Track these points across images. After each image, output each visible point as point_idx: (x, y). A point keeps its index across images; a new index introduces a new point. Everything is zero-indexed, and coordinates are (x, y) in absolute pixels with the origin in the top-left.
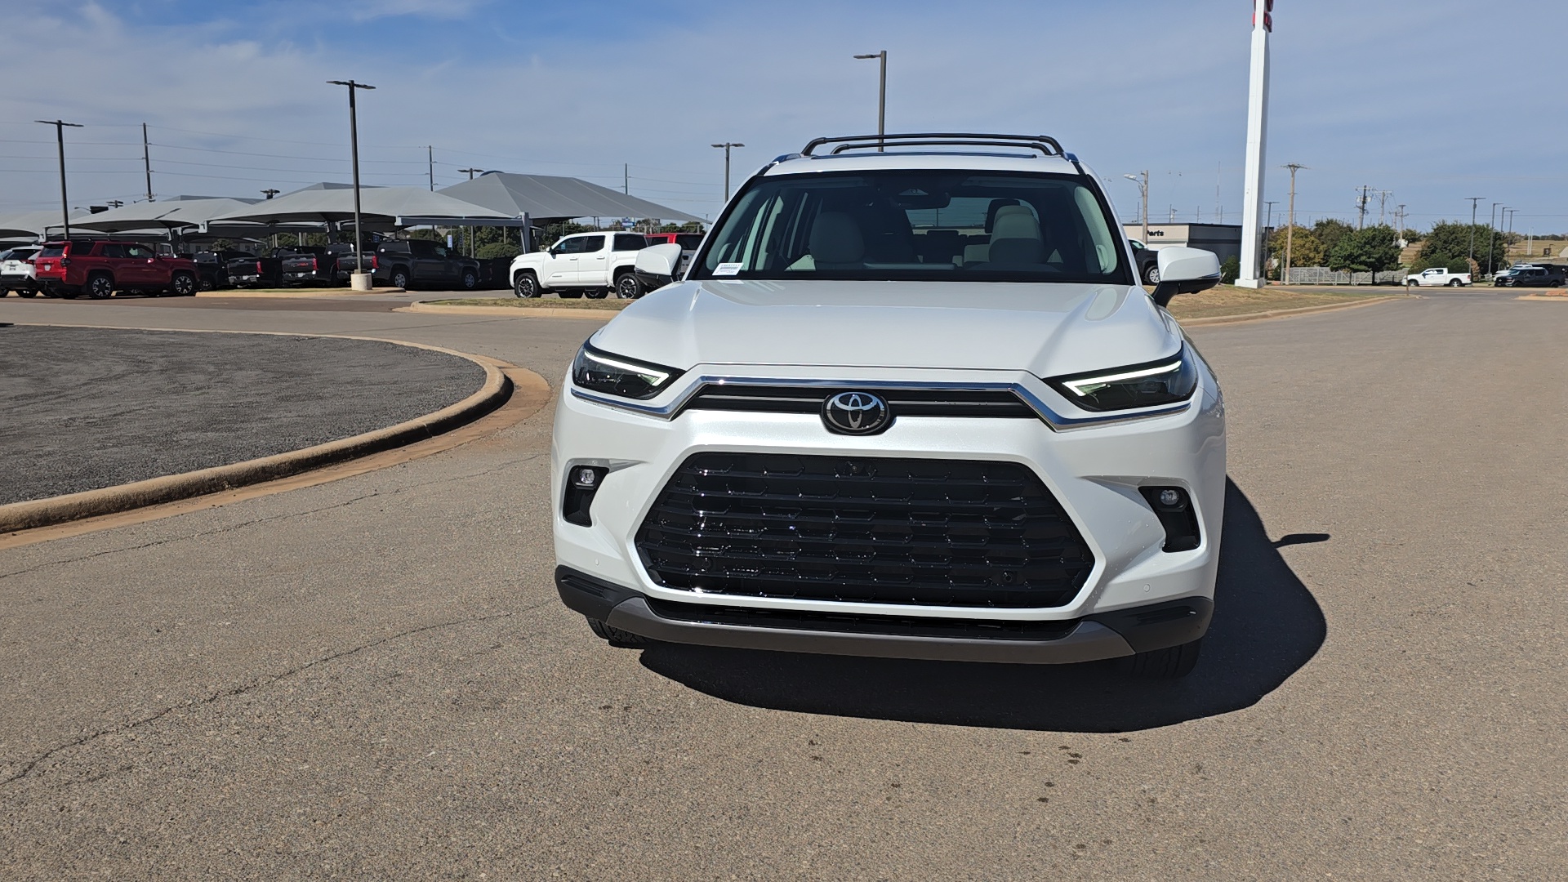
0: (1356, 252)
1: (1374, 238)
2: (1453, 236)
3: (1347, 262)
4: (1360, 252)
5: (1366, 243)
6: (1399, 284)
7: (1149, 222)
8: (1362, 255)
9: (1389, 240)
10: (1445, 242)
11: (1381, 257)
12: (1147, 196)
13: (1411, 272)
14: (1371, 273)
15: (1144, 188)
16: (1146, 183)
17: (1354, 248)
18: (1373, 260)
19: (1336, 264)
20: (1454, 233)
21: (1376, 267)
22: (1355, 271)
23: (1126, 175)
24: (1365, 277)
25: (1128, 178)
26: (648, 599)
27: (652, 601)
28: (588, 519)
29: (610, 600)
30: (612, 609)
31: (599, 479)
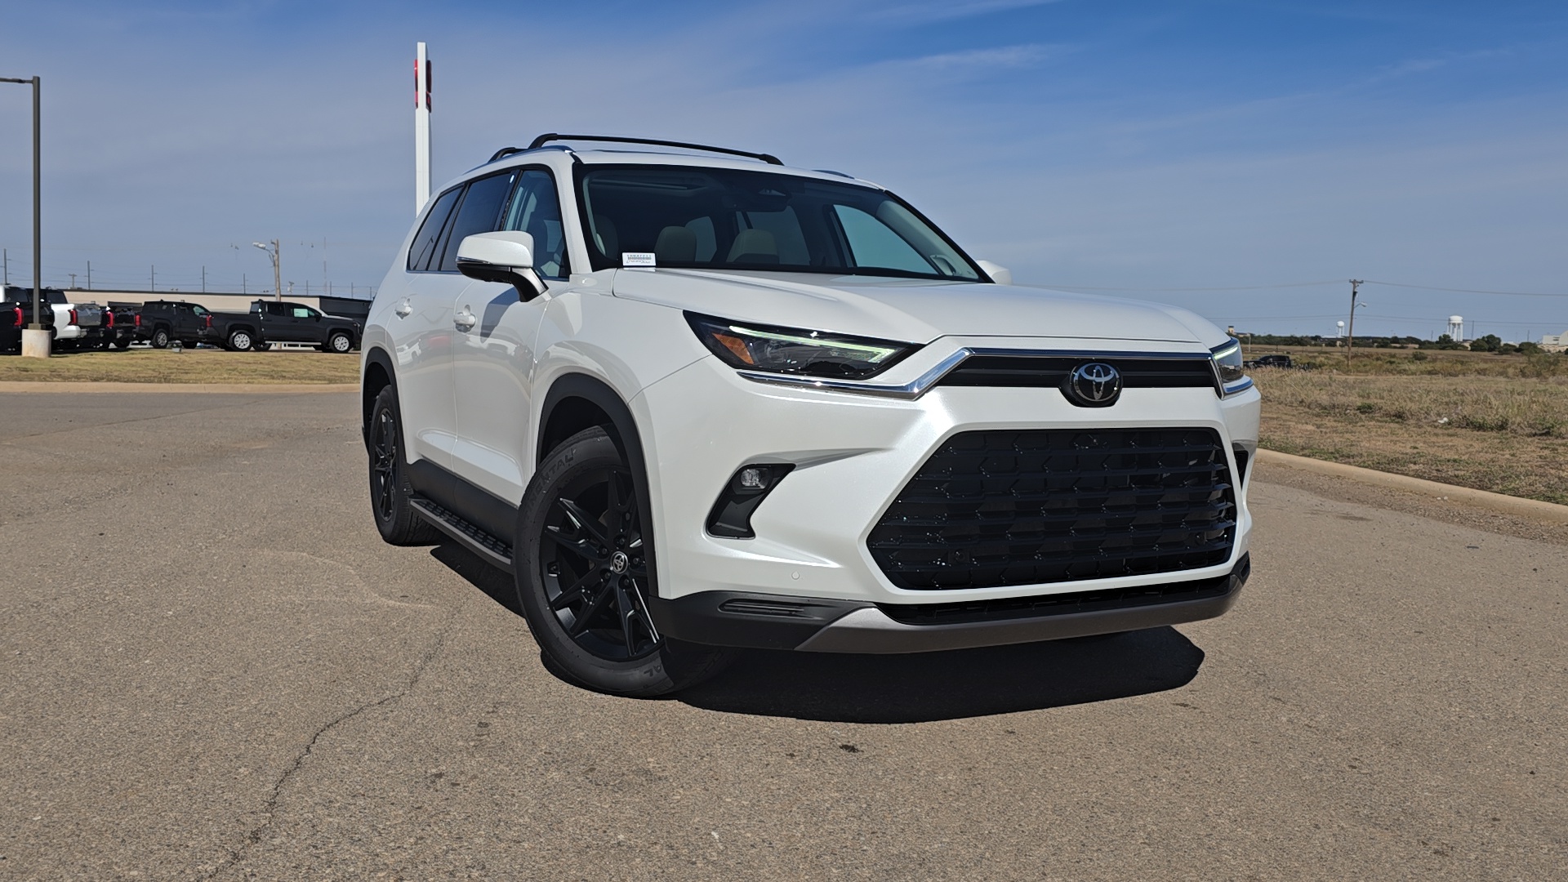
7: (282, 294)
12: (278, 266)
15: (276, 258)
16: (277, 252)
23: (256, 244)
25: (258, 246)
26: (886, 608)
27: (888, 609)
28: (746, 530)
29: (816, 617)
30: (822, 627)
31: (777, 479)
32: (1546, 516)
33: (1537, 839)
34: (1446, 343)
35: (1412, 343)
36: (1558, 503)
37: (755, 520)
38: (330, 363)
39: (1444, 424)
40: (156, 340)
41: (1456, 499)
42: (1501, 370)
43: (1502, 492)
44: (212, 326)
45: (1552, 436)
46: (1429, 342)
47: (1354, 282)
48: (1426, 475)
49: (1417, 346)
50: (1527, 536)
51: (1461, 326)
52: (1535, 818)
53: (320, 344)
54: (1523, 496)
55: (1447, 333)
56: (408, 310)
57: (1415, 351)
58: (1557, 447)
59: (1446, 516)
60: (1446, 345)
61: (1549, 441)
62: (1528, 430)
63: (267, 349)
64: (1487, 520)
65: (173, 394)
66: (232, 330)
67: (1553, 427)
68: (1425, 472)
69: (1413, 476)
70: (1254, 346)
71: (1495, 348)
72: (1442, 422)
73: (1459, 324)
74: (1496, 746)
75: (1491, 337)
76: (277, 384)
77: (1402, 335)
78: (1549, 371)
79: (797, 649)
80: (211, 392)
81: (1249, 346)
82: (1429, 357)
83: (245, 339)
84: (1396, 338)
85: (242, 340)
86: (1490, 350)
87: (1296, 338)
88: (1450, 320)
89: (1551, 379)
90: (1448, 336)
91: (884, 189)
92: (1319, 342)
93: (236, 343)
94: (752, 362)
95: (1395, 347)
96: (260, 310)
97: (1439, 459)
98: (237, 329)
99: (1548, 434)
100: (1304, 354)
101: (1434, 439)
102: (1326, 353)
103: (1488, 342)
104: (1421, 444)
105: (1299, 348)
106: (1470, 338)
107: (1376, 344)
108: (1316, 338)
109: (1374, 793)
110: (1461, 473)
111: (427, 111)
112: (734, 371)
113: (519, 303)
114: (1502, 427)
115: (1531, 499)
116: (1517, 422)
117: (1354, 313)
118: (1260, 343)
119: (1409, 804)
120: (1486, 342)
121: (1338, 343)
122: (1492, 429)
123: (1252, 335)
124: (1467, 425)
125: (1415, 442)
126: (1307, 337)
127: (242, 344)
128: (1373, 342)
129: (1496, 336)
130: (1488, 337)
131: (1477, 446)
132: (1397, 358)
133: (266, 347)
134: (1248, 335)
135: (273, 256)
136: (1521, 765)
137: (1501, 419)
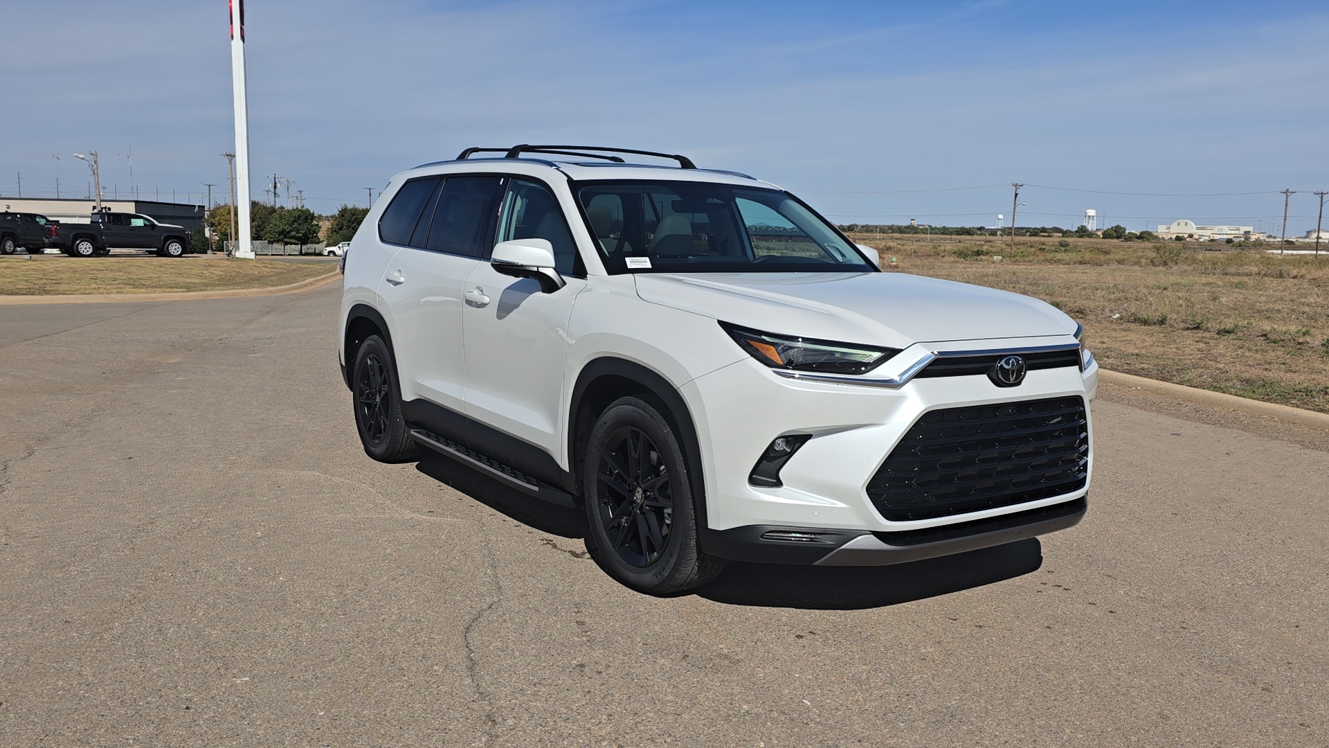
0: (288, 228)
1: (299, 216)
2: (355, 217)
3: (282, 236)
4: (290, 228)
5: (294, 221)
6: (320, 254)
8: (292, 231)
9: (310, 219)
10: (349, 221)
11: (306, 233)
12: (97, 175)
13: (328, 245)
14: (299, 246)
15: (95, 167)
16: (96, 162)
17: (285, 225)
18: (301, 235)
19: (272, 238)
20: (355, 214)
21: (304, 241)
22: (287, 244)
23: (76, 155)
24: (295, 248)
26: (877, 534)
27: (880, 535)
28: (775, 481)
29: (829, 541)
30: (834, 549)
31: (797, 445)
32: (1218, 403)
33: (1321, 676)
34: (1083, 232)
35: (1057, 232)
36: (1224, 393)
37: (783, 474)
38: (172, 268)
39: (1117, 318)
40: (4, 247)
41: (1146, 389)
42: (1136, 260)
43: (1181, 383)
44: (57, 235)
45: (1201, 330)
46: (1070, 232)
47: (1016, 185)
48: (1119, 368)
49: (1061, 235)
50: (1210, 422)
51: (1095, 218)
52: (1313, 661)
53: (156, 249)
54: (1197, 387)
55: (1084, 224)
56: (402, 279)
57: (1060, 239)
58: (1208, 341)
59: (1146, 405)
60: (1083, 234)
61: (1200, 334)
62: (1182, 325)
63: (107, 254)
64: (1174, 407)
65: (57, 305)
66: (75, 239)
67: (1202, 323)
68: (1118, 366)
69: (1110, 369)
70: (932, 236)
71: (1121, 236)
72: (1115, 317)
73: (1093, 217)
74: (1266, 606)
75: (1118, 227)
76: (143, 293)
77: (1048, 225)
78: (1172, 261)
79: (815, 563)
80: (88, 302)
81: (929, 236)
82: (1071, 244)
83: (88, 246)
84: (1044, 228)
85: (86, 248)
86: (1118, 237)
87: (965, 229)
88: (1086, 213)
89: (1175, 268)
90: (1085, 227)
91: (784, 190)
92: (983, 232)
93: (80, 250)
94: (782, 363)
95: (1044, 236)
96: (100, 220)
97: (1125, 353)
98: (81, 238)
99: (1197, 328)
100: (973, 242)
101: (1114, 334)
102: (990, 242)
103: (1116, 231)
104: (1107, 339)
105: (969, 237)
106: (1101, 228)
107: (1028, 234)
108: (981, 229)
109: (1206, 647)
110: (1146, 366)
111: (242, 42)
112: (770, 370)
113: (540, 294)
114: (1162, 322)
115: (1204, 389)
116: (1173, 318)
117: (1016, 211)
118: (936, 234)
119: (1231, 654)
120: (1114, 231)
121: (999, 233)
122: (1155, 324)
123: (930, 226)
124: (1135, 319)
125: (1101, 337)
126: (973, 228)
127: (86, 251)
128: (1026, 232)
129: (1122, 226)
130: (1115, 227)
131: (1149, 341)
132: (1046, 245)
133: (106, 252)
134: (927, 227)
135: (92, 166)
136: (1288, 620)
137: (1161, 315)
